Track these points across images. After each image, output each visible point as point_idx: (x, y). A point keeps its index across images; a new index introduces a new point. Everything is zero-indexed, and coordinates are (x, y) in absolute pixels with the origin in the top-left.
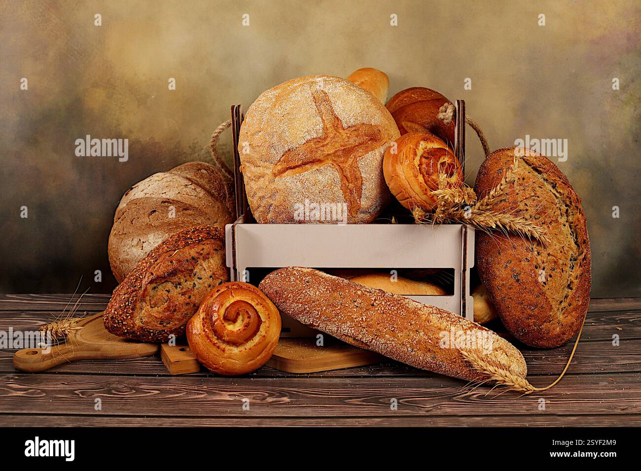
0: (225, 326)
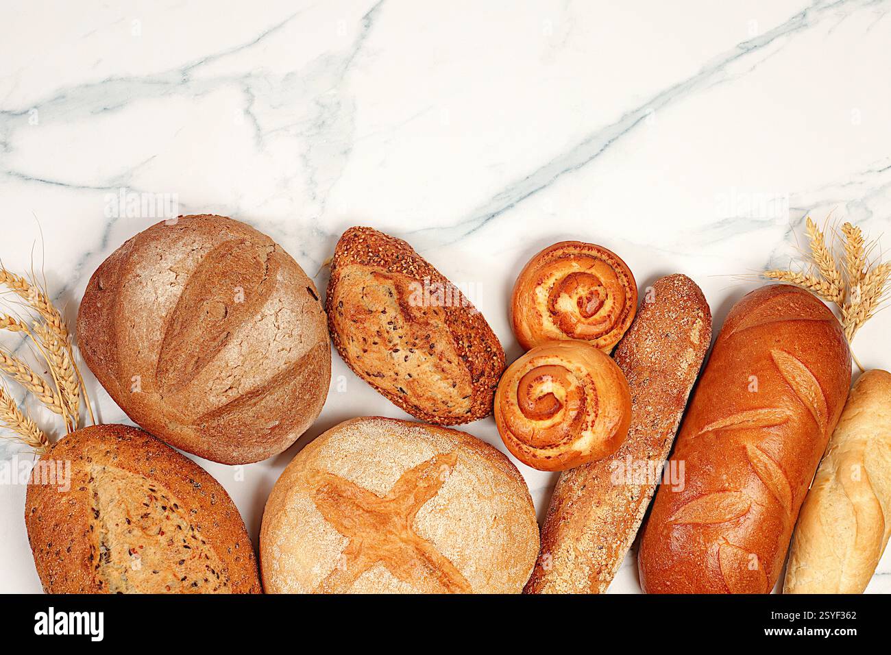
0: (567, 396)
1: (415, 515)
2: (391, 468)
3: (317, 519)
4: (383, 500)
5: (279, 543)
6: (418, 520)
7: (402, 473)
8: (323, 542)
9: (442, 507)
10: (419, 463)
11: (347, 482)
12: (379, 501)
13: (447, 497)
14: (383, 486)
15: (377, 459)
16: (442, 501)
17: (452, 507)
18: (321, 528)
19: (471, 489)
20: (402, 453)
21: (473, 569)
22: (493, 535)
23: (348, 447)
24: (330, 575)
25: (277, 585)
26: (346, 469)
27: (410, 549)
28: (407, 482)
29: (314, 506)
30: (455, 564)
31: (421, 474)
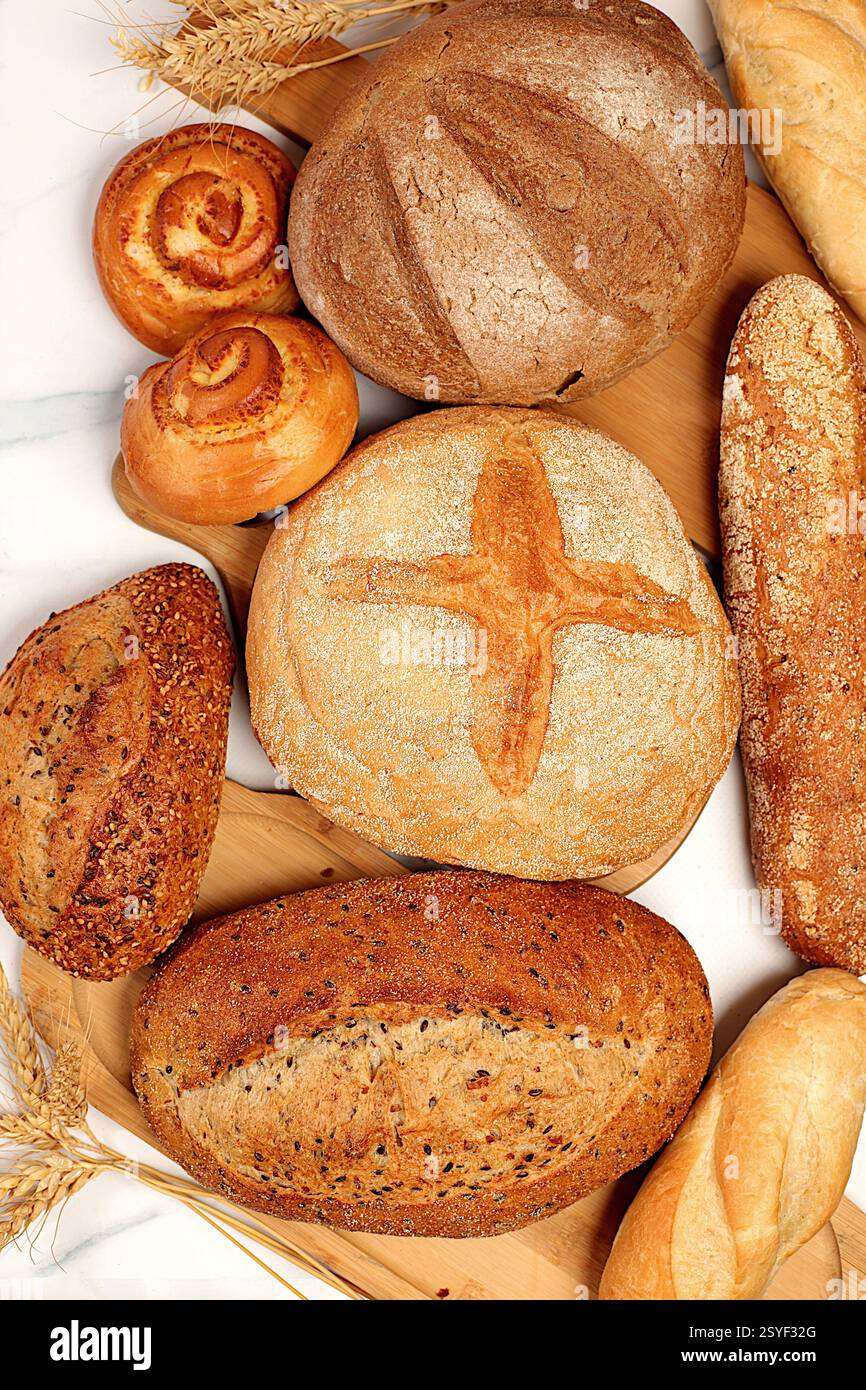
1: (577, 622)
2: (619, 540)
3: (466, 487)
4: (562, 560)
5: (385, 462)
6: (574, 632)
7: (623, 562)
8: (438, 518)
9: (619, 654)
10: (653, 577)
11: (549, 492)
12: (559, 554)
13: (637, 651)
14: (585, 545)
15: (615, 512)
16: (626, 647)
17: (628, 669)
18: (457, 500)
19: (674, 681)
20: (648, 543)
21: (561, 768)
22: (629, 763)
23: (598, 462)
24: (397, 563)
25: (323, 503)
26: (566, 479)
27: (523, 651)
28: (616, 577)
29: (479, 470)
30: (550, 733)
31: (640, 591)
